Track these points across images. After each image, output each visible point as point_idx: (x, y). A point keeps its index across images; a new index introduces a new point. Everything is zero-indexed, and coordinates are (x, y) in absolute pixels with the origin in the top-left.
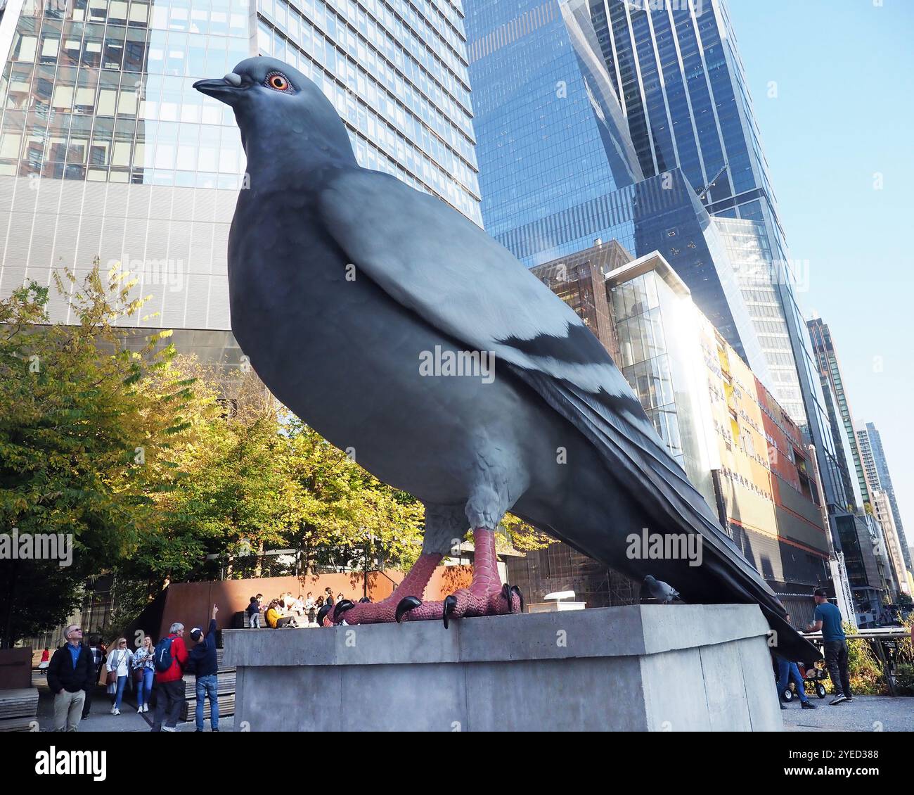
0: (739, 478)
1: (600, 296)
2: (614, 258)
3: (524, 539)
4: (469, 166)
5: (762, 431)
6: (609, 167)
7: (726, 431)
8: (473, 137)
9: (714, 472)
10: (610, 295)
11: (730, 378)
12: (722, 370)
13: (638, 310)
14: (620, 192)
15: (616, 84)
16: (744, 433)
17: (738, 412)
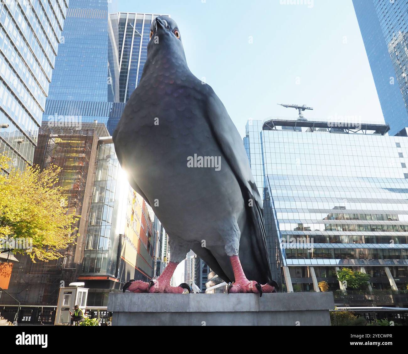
0: (128, 240)
1: (94, 146)
2: (101, 131)
4: (50, 64)
5: (140, 222)
6: (107, 91)
7: (129, 219)
8: (56, 52)
9: (120, 235)
10: (99, 147)
11: (136, 197)
12: (134, 193)
14: (108, 103)
15: (120, 58)
16: (134, 221)
17: (135, 212)
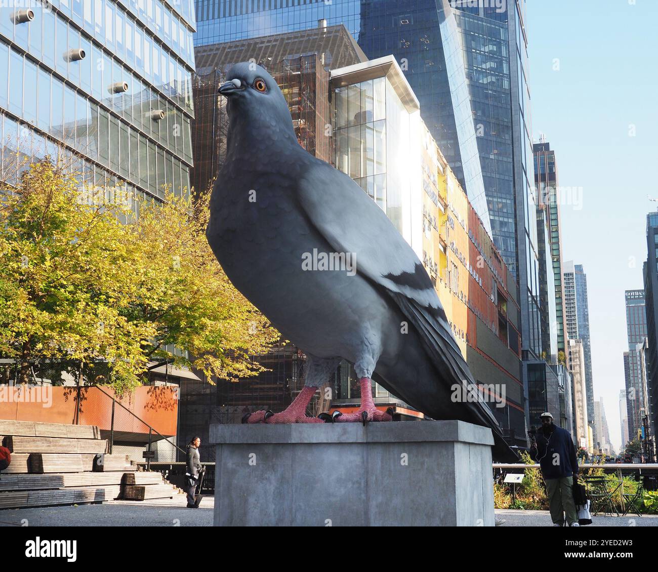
1: (322, 97)
2: (340, 46)
3: (237, 366)
5: (469, 267)
7: (433, 264)
10: (333, 95)
11: (446, 206)
12: (440, 196)
13: (362, 119)
16: (451, 267)
17: (449, 244)
